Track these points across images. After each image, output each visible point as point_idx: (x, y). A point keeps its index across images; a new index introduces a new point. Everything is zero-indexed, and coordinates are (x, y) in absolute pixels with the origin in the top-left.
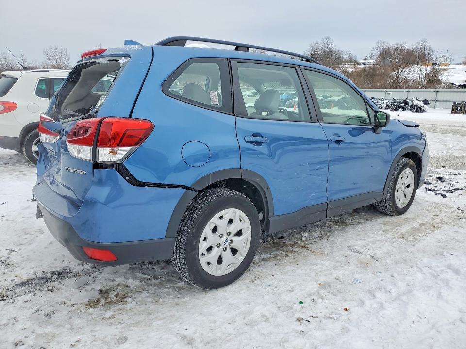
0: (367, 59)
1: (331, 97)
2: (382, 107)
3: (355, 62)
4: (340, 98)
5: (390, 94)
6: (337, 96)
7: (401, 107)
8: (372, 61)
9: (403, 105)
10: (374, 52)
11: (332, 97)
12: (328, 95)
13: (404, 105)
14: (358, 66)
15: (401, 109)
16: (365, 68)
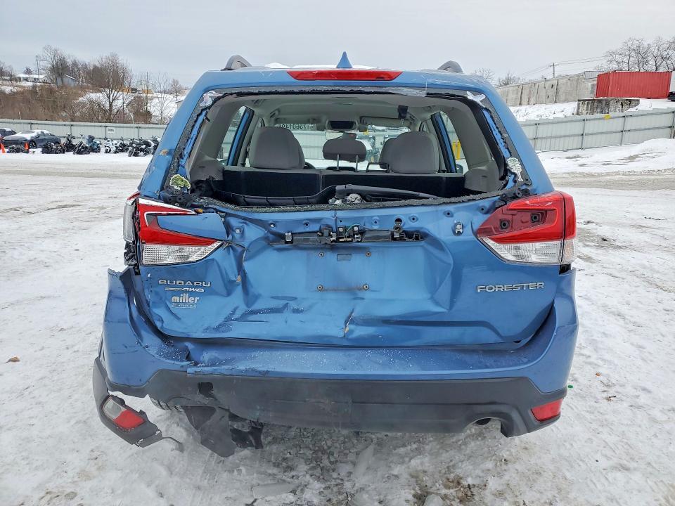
0: (30, 74)
1: (13, 133)
2: (110, 150)
3: (11, 76)
4: (34, 135)
5: (112, 130)
6: (28, 132)
7: (142, 150)
8: (41, 77)
9: (144, 147)
10: (41, 63)
11: (15, 133)
12: (8, 129)
13: (146, 147)
14: (18, 83)
15: (142, 153)
16: (34, 87)
